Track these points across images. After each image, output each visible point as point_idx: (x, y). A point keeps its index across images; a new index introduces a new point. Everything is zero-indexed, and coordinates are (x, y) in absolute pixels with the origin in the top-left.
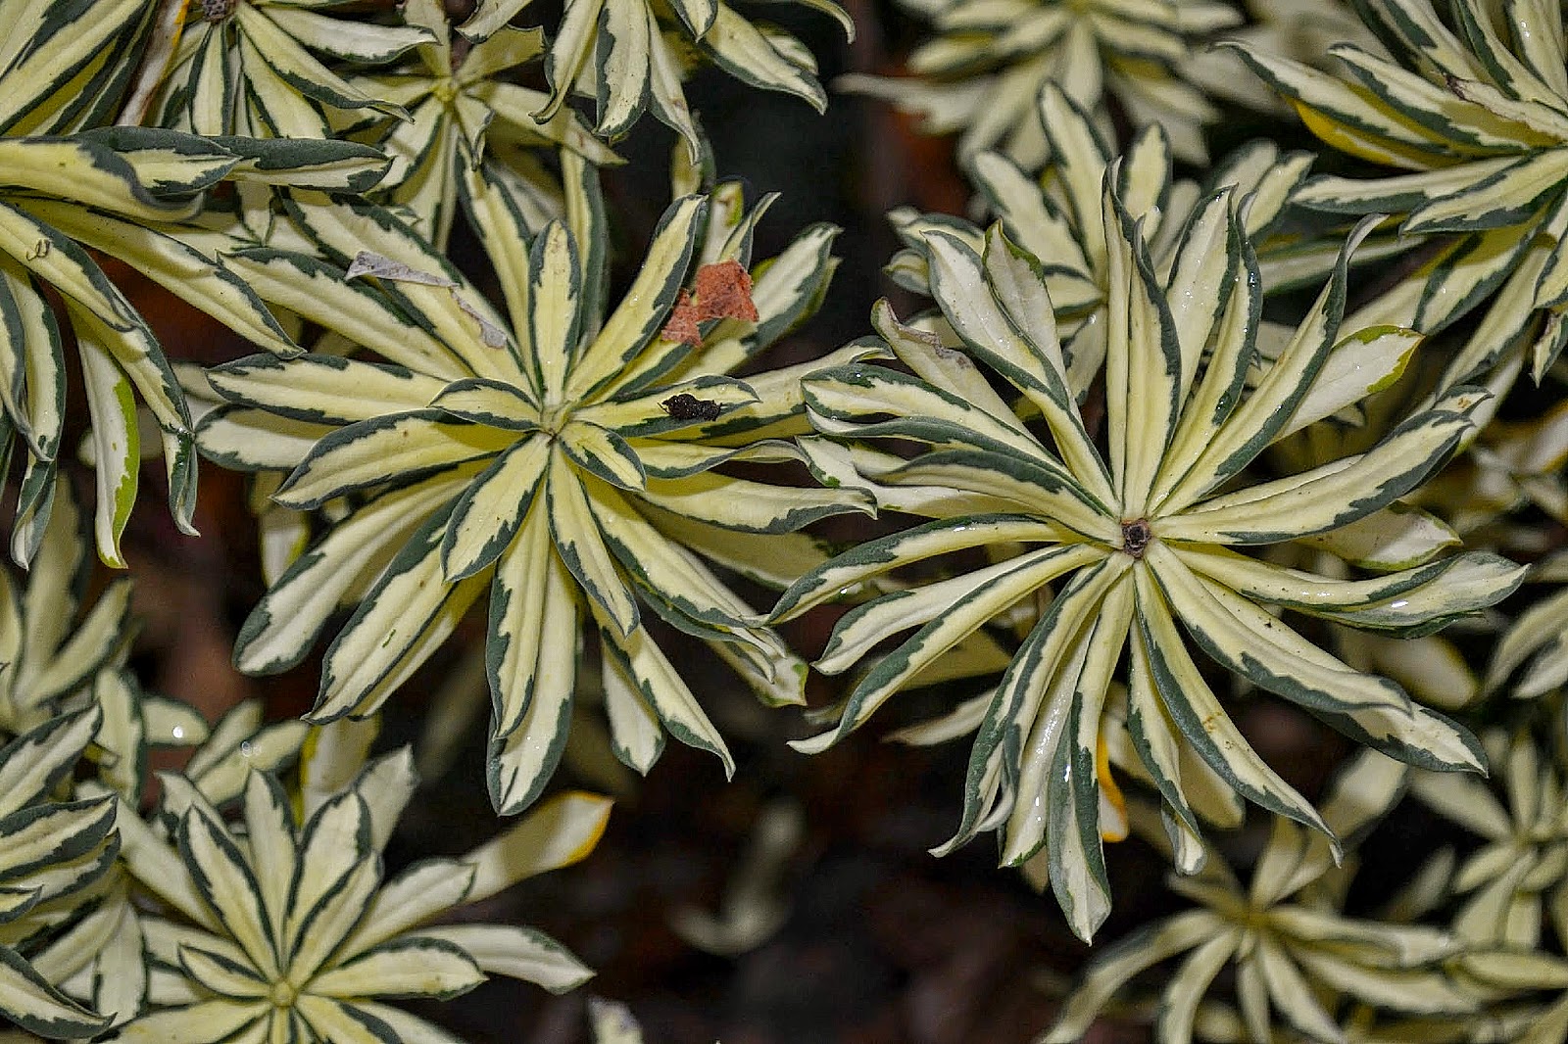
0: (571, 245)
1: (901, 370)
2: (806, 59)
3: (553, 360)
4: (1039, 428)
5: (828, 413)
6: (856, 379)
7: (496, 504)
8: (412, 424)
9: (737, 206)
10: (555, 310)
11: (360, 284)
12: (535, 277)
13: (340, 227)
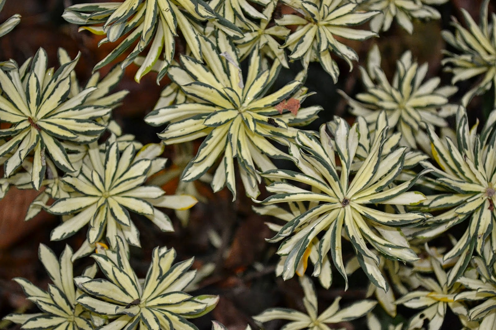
0: (268, 77)
1: (319, 140)
2: (338, 73)
3: (249, 98)
4: (339, 171)
5: (299, 140)
6: (310, 137)
7: (221, 117)
8: (215, 91)
9: (304, 92)
10: (257, 88)
11: (221, 58)
12: (257, 79)
13: (224, 44)
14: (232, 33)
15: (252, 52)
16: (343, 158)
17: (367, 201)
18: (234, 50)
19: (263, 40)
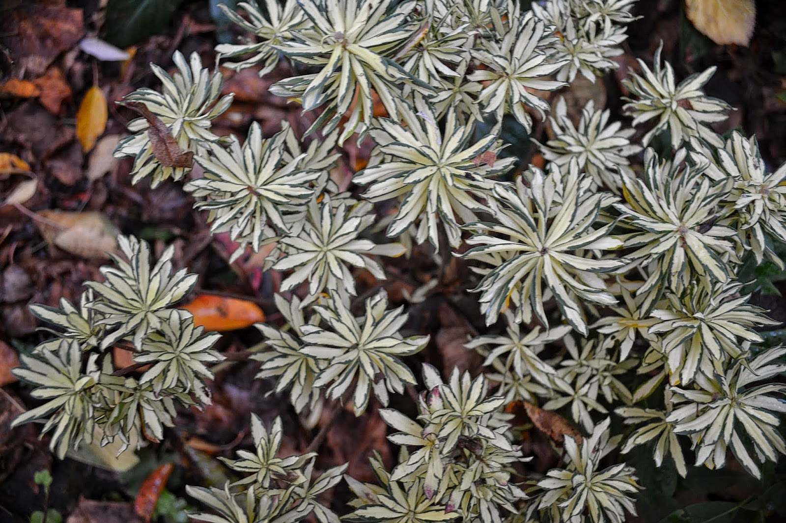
0: (464, 132)
1: (516, 192)
2: (531, 123)
3: (448, 153)
4: (537, 220)
5: (496, 192)
6: (507, 189)
7: (420, 174)
8: (413, 149)
9: (500, 144)
10: (453, 143)
11: (418, 117)
12: (453, 135)
13: (420, 105)
14: (426, 93)
15: (448, 110)
16: (540, 208)
17: (565, 248)
18: (430, 108)
19: (459, 97)
